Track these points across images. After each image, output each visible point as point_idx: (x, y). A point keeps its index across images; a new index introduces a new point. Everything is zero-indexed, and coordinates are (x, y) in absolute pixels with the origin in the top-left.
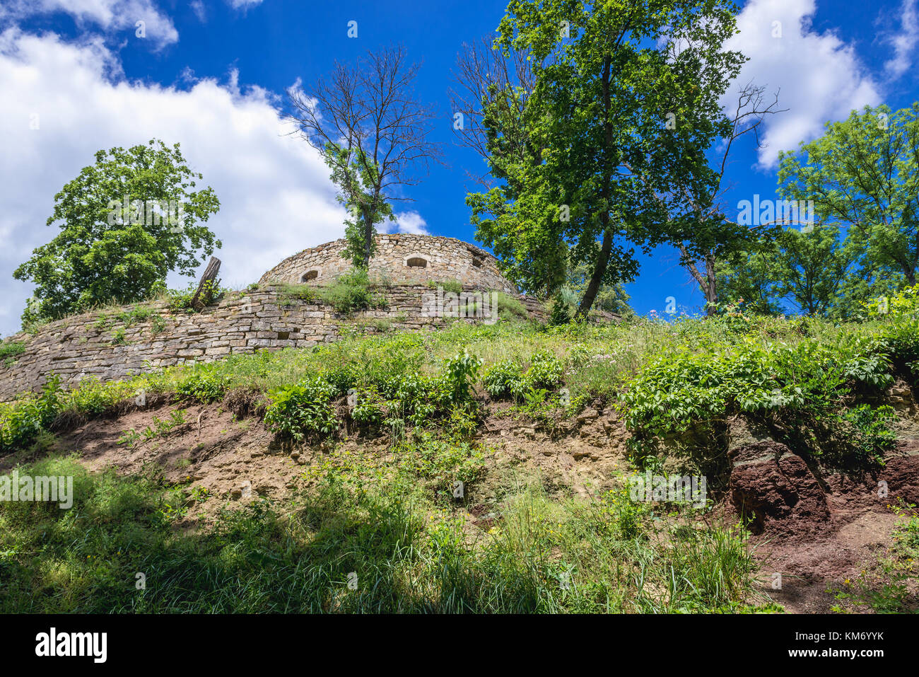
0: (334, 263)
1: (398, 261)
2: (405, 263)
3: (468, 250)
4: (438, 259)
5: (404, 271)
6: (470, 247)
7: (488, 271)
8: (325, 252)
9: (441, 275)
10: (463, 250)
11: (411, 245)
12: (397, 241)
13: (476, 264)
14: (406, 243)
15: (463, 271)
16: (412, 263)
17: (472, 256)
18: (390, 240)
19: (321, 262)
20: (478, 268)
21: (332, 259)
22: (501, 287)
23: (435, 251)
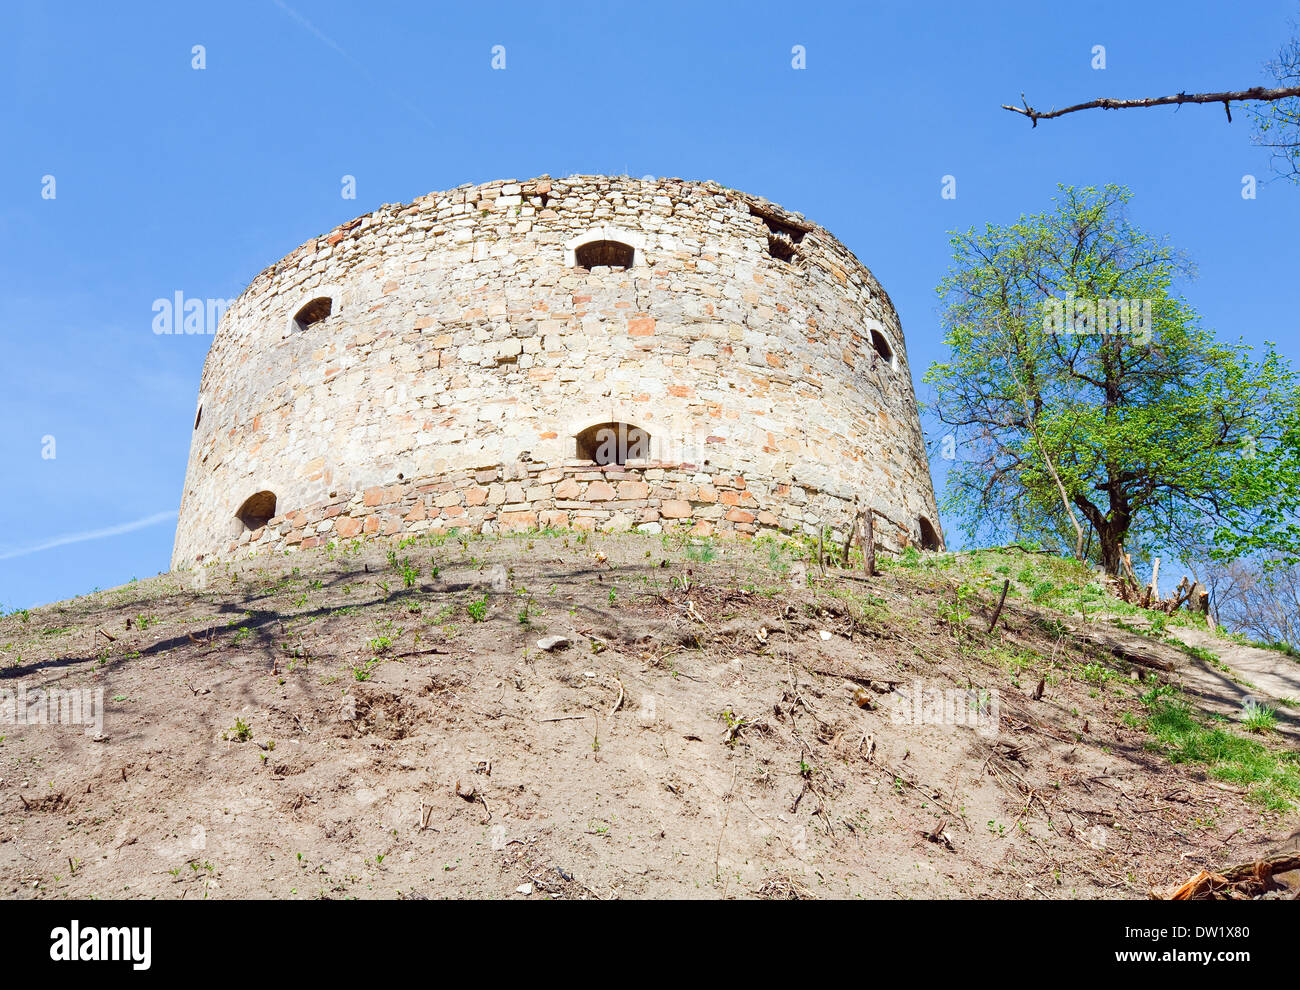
0: (372, 273)
1: (549, 252)
2: (571, 259)
3: (754, 212)
4: (667, 242)
5: (569, 282)
6: (759, 205)
7: (814, 271)
8: (349, 244)
9: (678, 286)
10: (740, 214)
11: (586, 206)
12: (545, 198)
13: (779, 251)
14: (569, 202)
15: (744, 274)
16: (593, 256)
17: (766, 229)
18: (524, 197)
19: (341, 271)
20: (782, 263)
21: (368, 261)
22: (856, 315)
23: (656, 219)
